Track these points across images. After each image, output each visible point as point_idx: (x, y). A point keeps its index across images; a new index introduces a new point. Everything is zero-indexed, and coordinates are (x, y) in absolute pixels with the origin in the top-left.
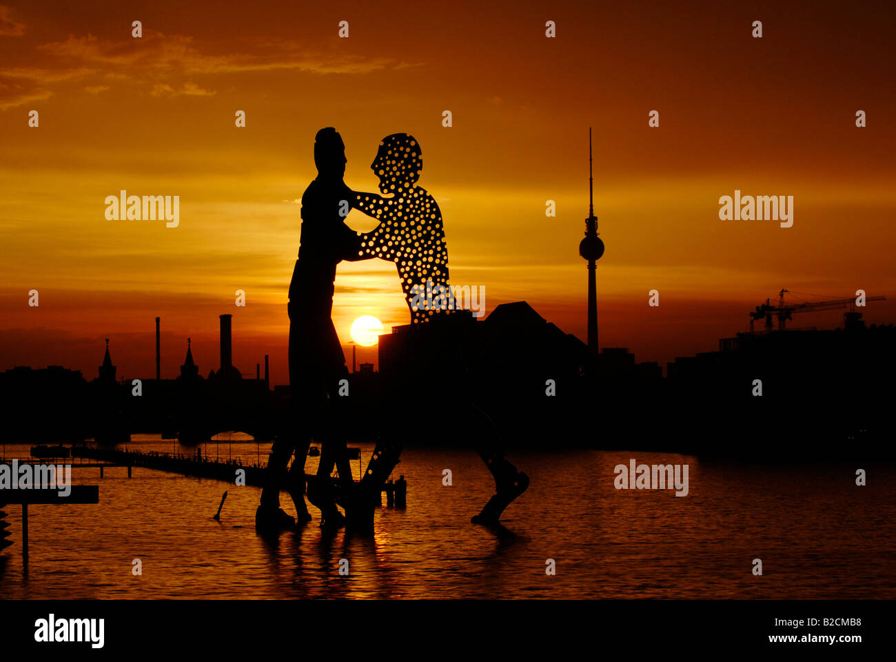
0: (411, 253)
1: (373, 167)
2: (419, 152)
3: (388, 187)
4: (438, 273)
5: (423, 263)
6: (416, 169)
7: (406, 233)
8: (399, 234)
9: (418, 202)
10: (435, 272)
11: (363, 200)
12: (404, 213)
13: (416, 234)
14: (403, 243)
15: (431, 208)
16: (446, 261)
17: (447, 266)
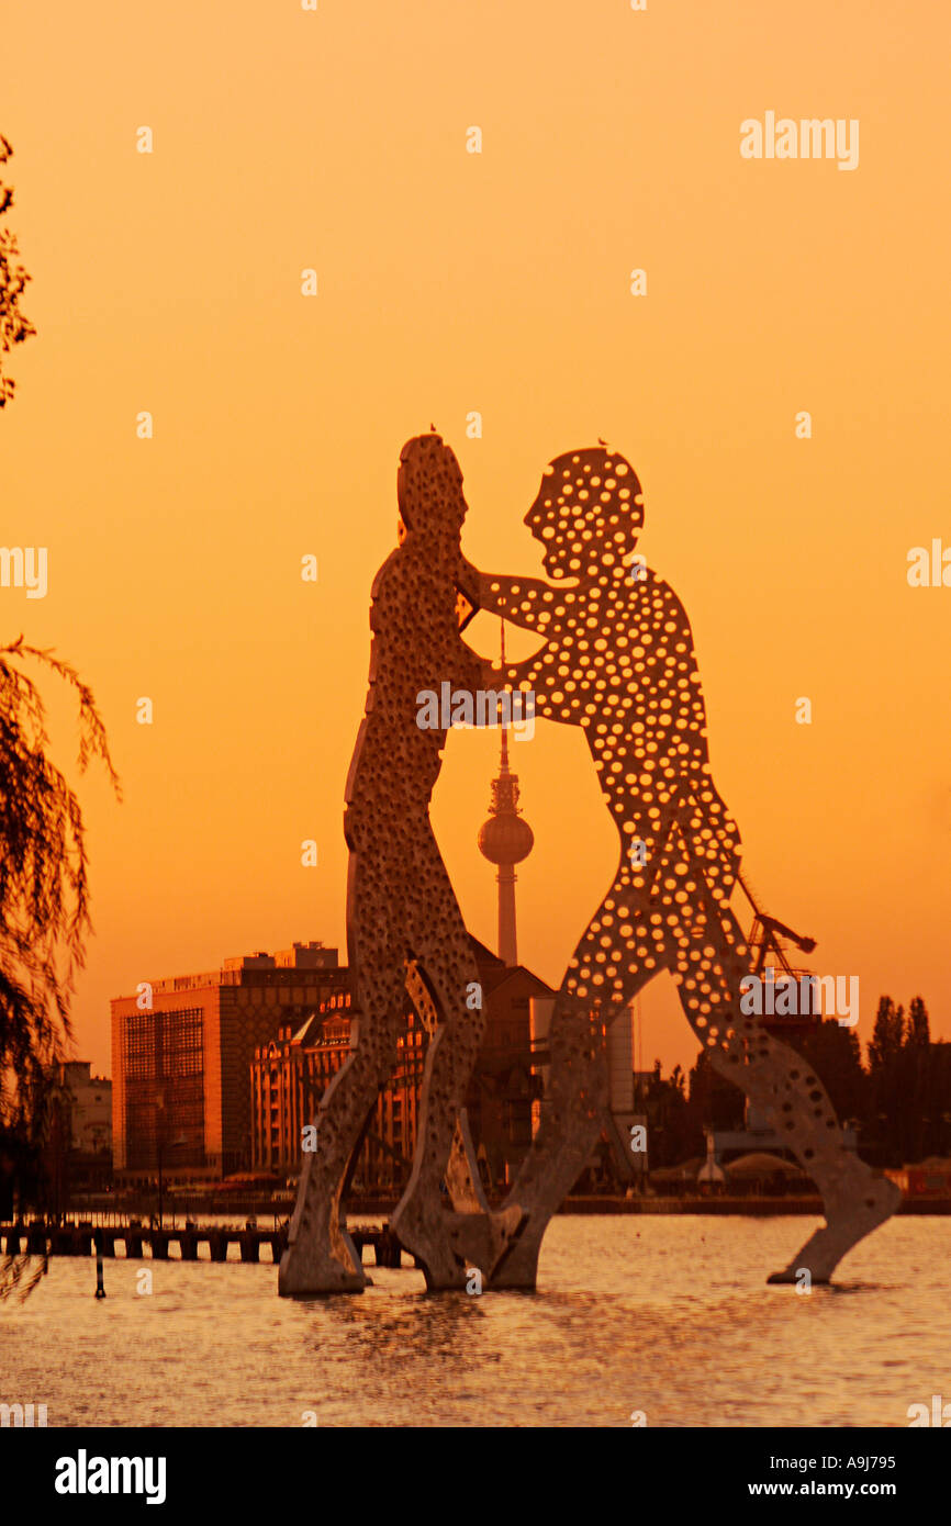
0: (619, 706)
1: (528, 520)
2: (636, 489)
3: (563, 564)
4: (684, 749)
5: (648, 728)
6: (627, 524)
7: (607, 662)
8: (591, 666)
9: (634, 596)
10: (676, 746)
11: (505, 591)
12: (603, 621)
13: (631, 666)
14: (601, 685)
15: (665, 609)
16: (702, 724)
17: (703, 733)
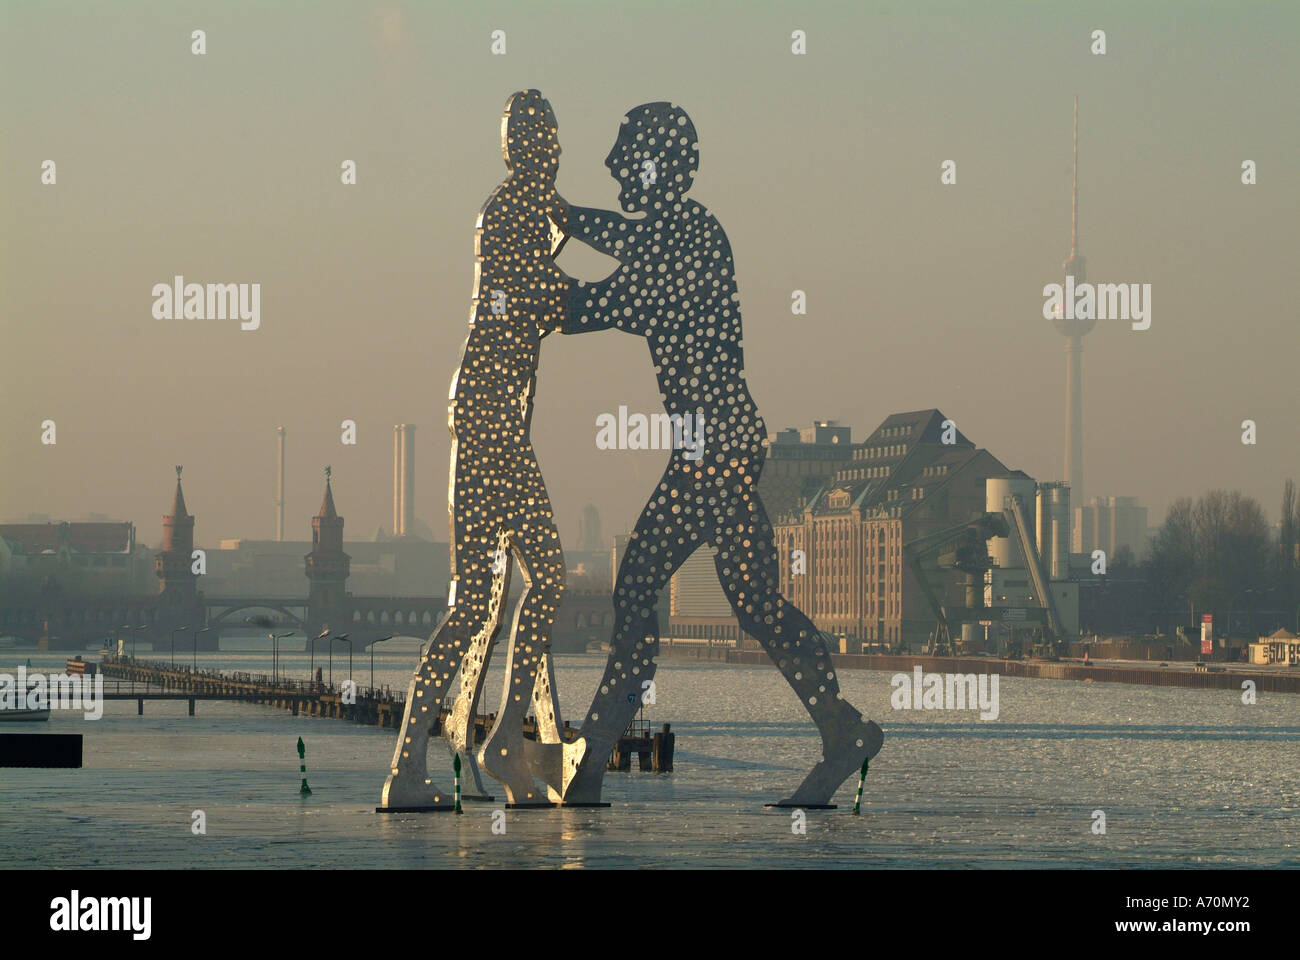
1: (609, 162)
6: (685, 167)
9: (689, 228)
11: (589, 221)
16: (739, 337)
17: (740, 344)
